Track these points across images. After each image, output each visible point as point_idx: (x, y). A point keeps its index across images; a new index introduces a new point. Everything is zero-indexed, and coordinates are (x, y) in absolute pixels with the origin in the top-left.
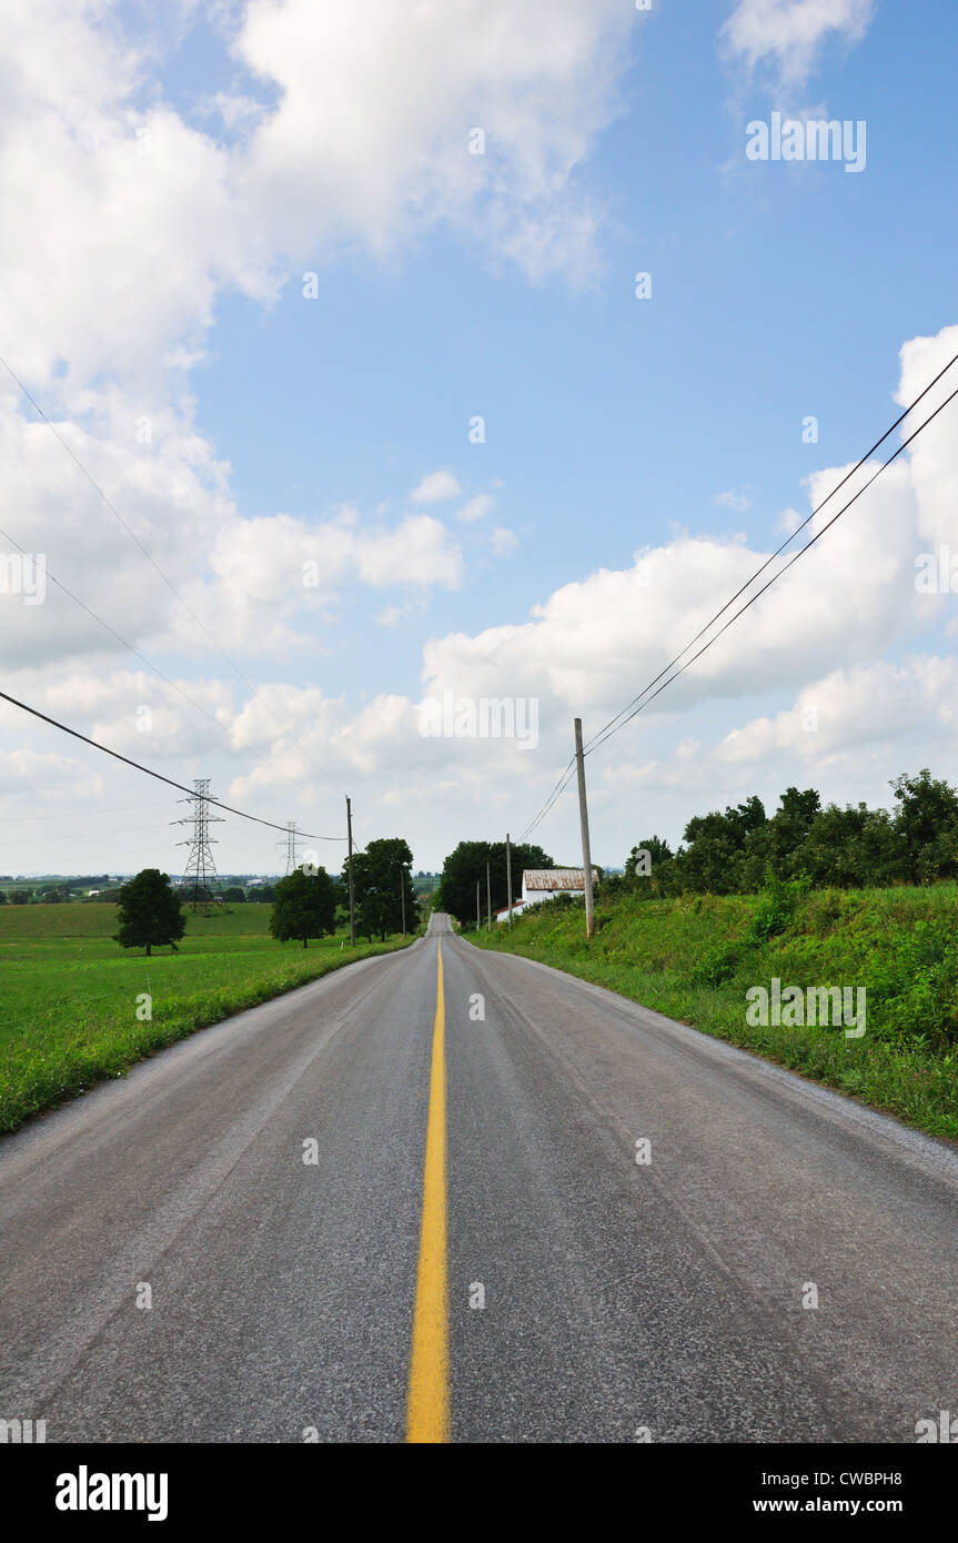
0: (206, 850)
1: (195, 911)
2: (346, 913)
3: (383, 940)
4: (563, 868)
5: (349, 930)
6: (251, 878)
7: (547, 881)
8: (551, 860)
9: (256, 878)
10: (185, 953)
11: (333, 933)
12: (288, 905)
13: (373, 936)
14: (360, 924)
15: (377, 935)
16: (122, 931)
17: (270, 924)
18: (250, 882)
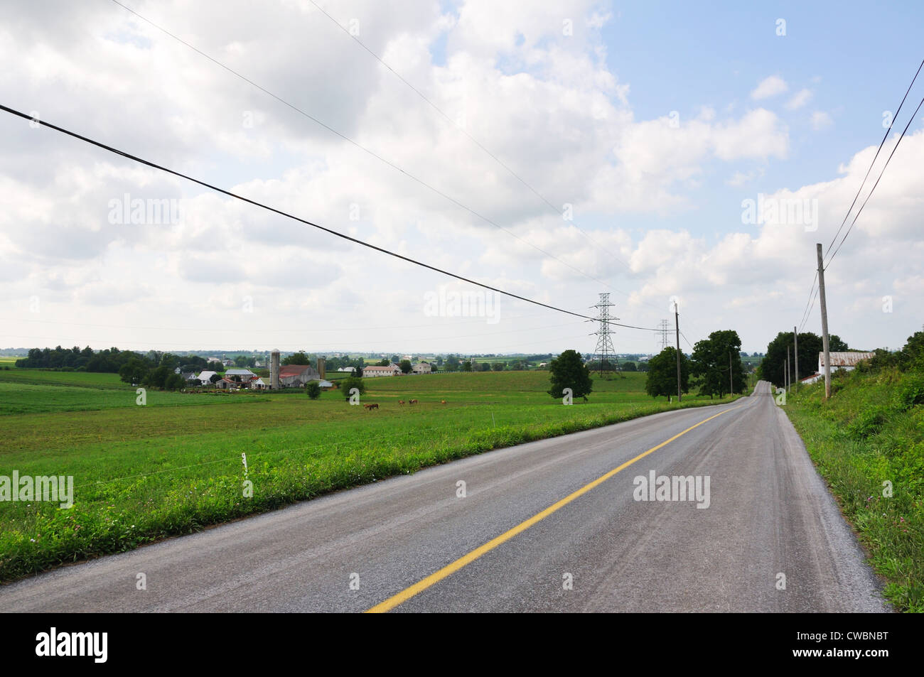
0: (608, 338)
1: (601, 377)
2: (696, 379)
3: (721, 397)
4: (856, 351)
5: (697, 390)
6: (642, 356)
7: (837, 360)
8: (846, 345)
9: (645, 356)
10: (592, 403)
11: (687, 392)
12: (657, 373)
13: (714, 395)
14: (705, 386)
15: (716, 394)
16: (553, 388)
17: (645, 386)
18: (641, 359)
